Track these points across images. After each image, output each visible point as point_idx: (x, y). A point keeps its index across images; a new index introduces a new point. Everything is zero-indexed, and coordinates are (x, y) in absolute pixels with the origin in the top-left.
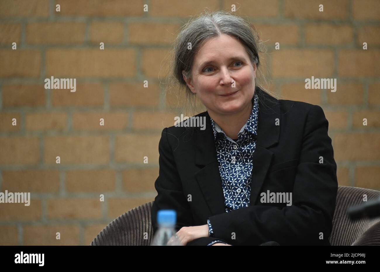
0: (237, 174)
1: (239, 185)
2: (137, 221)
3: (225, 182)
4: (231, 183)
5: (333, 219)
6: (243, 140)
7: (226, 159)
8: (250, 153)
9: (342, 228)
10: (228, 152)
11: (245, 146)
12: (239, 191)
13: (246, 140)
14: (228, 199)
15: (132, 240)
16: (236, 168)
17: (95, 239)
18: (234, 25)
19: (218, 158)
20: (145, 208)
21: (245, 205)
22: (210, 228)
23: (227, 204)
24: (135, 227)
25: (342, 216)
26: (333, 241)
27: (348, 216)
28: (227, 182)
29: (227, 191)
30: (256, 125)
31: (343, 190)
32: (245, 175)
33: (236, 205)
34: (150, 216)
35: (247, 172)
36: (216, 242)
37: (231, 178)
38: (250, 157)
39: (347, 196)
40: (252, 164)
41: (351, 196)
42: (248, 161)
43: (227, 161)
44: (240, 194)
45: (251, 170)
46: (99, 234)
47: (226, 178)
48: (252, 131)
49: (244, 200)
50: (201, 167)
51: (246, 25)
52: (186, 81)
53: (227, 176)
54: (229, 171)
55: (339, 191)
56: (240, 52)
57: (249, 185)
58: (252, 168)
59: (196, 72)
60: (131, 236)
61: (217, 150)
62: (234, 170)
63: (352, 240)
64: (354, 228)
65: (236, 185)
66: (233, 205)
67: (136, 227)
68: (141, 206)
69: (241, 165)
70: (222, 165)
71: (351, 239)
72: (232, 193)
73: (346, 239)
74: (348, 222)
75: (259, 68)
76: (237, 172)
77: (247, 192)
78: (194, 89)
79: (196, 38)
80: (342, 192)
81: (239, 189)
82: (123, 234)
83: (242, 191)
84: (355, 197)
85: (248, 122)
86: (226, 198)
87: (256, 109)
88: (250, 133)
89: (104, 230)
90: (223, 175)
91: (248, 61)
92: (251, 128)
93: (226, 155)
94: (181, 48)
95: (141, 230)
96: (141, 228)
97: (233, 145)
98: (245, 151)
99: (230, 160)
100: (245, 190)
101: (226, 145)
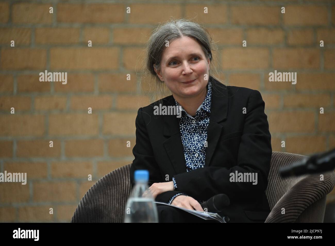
0: (195, 142)
1: (197, 151)
2: (120, 179)
3: (186, 148)
4: (191, 149)
6: (200, 117)
7: (186, 131)
8: (205, 126)
10: (188, 126)
11: (201, 121)
12: (196, 155)
13: (202, 117)
14: (189, 161)
15: (115, 193)
16: (194, 138)
17: (87, 192)
18: (192, 29)
20: (125, 169)
21: (201, 166)
22: (174, 184)
23: (187, 165)
24: (117, 183)
25: (275, 174)
26: (268, 193)
27: (280, 174)
28: (188, 148)
29: (187, 155)
30: (210, 105)
31: (276, 155)
32: (202, 143)
33: (194, 166)
34: (129, 175)
35: (203, 141)
36: (179, 194)
37: (190, 146)
38: (205, 130)
39: (279, 159)
40: (206, 135)
41: (282, 159)
42: (204, 132)
43: (187, 132)
44: (198, 158)
45: (206, 140)
46: (90, 188)
47: (187, 146)
48: (207, 109)
49: (200, 162)
50: (167, 137)
51: (202, 30)
52: (156, 72)
53: (187, 144)
54: (189, 140)
55: (273, 156)
56: (197, 50)
57: (204, 151)
58: (207, 137)
59: (164, 65)
60: (115, 190)
61: (180, 124)
62: (192, 139)
63: (283, 193)
64: (285, 184)
65: (194, 151)
66: (192, 166)
67: (119, 183)
68: (122, 167)
69: (198, 136)
70: (183, 135)
72: (192, 157)
73: (278, 192)
74: (280, 179)
76: (195, 141)
77: (203, 156)
78: (163, 78)
79: (164, 39)
80: (275, 156)
81: (197, 154)
82: (109, 189)
83: (199, 156)
84: (285, 160)
85: (204, 103)
86: (187, 161)
87: (210, 93)
88: (205, 111)
90: (184, 143)
91: (203, 56)
92: (206, 107)
93: (187, 128)
95: (122, 186)
96: (122, 184)
97: (192, 120)
98: (201, 124)
99: (190, 131)
100: (201, 154)
101: (187, 121)
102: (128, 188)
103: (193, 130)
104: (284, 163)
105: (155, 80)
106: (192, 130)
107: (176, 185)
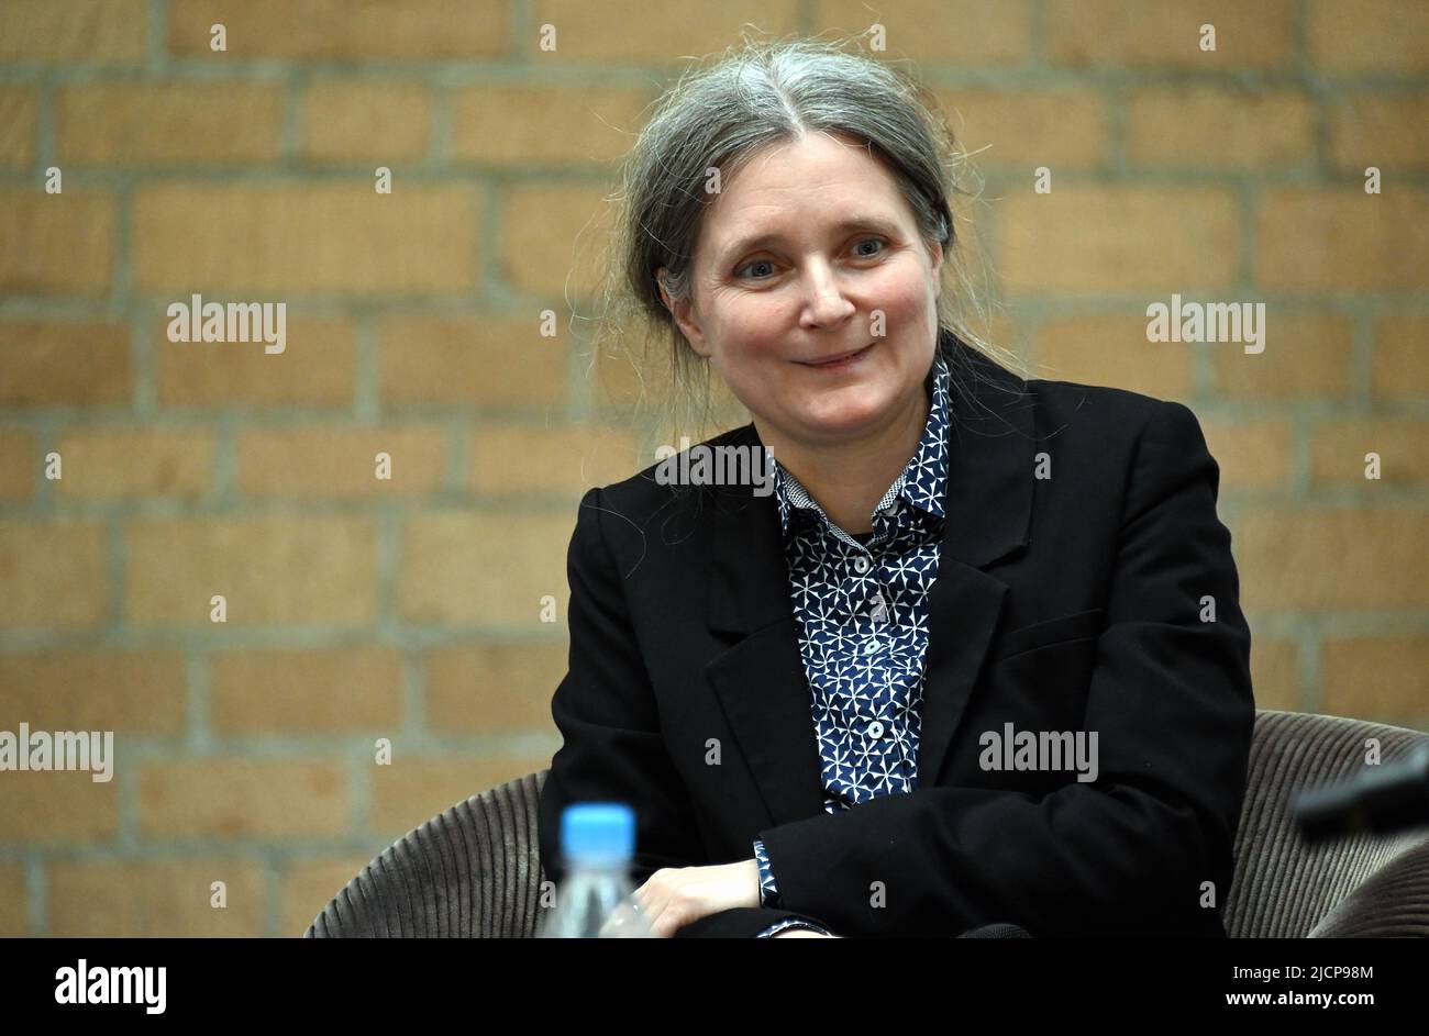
0: (869, 667)
1: (877, 709)
2: (485, 847)
3: (824, 698)
4: (846, 700)
5: (1238, 836)
6: (889, 540)
7: (825, 611)
8: (918, 588)
9: (1269, 871)
10: (834, 584)
11: (900, 562)
12: (875, 730)
13: (903, 539)
14: (835, 763)
16: (864, 646)
17: (324, 914)
18: (852, 94)
19: (797, 609)
20: (516, 799)
21: (897, 785)
22: (764, 874)
23: (829, 782)
24: (475, 869)
25: (1269, 825)
26: (1236, 921)
27: (1292, 826)
28: (832, 696)
29: (829, 731)
30: (941, 479)
31: (1273, 728)
32: (900, 671)
33: (865, 787)
35: (908, 662)
37: (845, 684)
38: (918, 604)
39: (1290, 748)
40: (925, 629)
41: (1307, 750)
42: (912, 617)
43: (830, 617)
44: (881, 745)
45: (923, 653)
46: (338, 895)
47: (828, 684)
48: (927, 502)
49: (894, 765)
50: (730, 638)
51: (902, 93)
52: (672, 310)
53: (828, 677)
54: (837, 655)
55: (1259, 731)
56: (876, 200)
57: (913, 709)
58: (926, 643)
59: (708, 276)
60: (460, 903)
61: (792, 575)
62: (855, 651)
63: (1308, 917)
64: (1319, 872)
65: (864, 711)
66: (853, 787)
67: (482, 870)
68: (498, 788)
69: (885, 635)
70: (810, 633)
71: (1305, 913)
72: (851, 741)
74: (1294, 850)
75: (952, 255)
76: (869, 660)
77: (907, 736)
78: (703, 341)
79: (708, 147)
80: (1270, 733)
81: (878, 725)
82: (430, 897)
83: (887, 734)
84: (1320, 755)
85: (912, 468)
86: (826, 759)
87: (941, 417)
88: (919, 511)
89: (358, 879)
90: (813, 670)
91: (910, 235)
92: (922, 490)
93: (828, 596)
94: (651, 185)
95: (500, 881)
96: (500, 872)
97: (854, 558)
98: (899, 578)
99: (842, 613)
100: (898, 727)
101: (828, 559)
102: (527, 895)
103: (859, 604)
104: (1314, 766)
105: (663, 345)
106: (853, 605)
107: (770, 878)
